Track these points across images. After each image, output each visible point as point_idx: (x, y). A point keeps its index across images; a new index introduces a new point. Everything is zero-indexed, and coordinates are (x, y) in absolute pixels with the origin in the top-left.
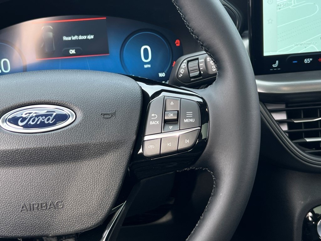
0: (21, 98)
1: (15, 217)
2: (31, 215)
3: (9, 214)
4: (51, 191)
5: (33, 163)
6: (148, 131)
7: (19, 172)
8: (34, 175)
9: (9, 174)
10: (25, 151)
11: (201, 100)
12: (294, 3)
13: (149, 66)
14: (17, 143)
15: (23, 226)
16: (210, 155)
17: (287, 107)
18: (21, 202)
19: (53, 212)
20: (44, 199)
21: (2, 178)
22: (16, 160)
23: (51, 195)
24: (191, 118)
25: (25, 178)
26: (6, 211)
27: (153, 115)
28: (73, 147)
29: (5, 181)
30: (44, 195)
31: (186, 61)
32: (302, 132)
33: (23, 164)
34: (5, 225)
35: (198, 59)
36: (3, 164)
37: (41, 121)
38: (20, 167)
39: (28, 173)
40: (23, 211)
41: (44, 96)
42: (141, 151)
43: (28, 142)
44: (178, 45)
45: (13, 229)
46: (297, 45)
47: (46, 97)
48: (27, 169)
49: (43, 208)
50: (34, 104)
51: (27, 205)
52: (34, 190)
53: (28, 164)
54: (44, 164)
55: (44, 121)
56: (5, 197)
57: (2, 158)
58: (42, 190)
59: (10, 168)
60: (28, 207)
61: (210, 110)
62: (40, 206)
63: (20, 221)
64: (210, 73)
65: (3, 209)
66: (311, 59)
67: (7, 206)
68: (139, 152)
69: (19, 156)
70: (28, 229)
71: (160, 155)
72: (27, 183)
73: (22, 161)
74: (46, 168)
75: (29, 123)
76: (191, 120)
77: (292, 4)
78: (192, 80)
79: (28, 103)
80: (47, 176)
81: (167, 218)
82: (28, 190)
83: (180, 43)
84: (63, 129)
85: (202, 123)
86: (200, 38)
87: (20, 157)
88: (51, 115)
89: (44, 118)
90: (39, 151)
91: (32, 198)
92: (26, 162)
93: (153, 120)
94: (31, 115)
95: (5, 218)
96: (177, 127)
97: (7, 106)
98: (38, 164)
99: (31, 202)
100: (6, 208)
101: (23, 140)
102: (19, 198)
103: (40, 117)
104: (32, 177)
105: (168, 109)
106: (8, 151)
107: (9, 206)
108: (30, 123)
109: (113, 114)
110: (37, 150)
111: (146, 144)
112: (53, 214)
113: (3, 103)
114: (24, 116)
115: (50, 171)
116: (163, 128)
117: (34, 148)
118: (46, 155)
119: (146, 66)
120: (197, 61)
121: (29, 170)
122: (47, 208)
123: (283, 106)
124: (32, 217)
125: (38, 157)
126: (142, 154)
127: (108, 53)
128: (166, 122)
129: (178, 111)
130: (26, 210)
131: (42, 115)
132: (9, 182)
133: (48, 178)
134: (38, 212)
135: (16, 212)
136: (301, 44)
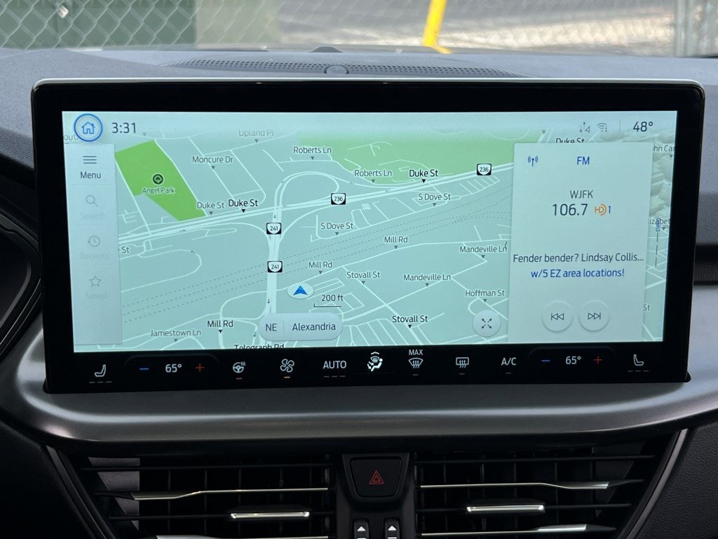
12: (148, 247)
17: (143, 463)
46: (156, 334)
66: (180, 366)
77: (142, 249)
136: (165, 334)
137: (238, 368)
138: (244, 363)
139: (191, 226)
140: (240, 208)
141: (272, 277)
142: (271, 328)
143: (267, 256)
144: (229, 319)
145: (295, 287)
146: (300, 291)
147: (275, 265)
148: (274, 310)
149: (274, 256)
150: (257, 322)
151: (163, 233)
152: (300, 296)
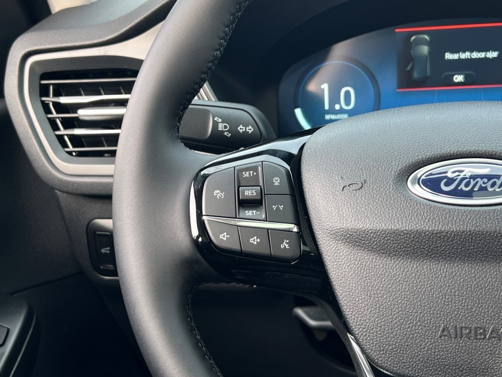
0: (443, 145)
1: (429, 345)
2: (456, 346)
3: (418, 339)
4: (495, 308)
5: (466, 256)
7: (440, 270)
8: (466, 278)
9: (423, 271)
10: (454, 235)
14: (441, 220)
15: (441, 363)
18: (441, 322)
19: (496, 346)
20: (482, 321)
21: (411, 277)
22: (436, 249)
23: (493, 316)
25: (450, 281)
26: (414, 334)
29: (415, 282)
30: (482, 314)
33: (449, 256)
34: (410, 356)
36: (413, 253)
37: (481, 185)
38: (442, 261)
39: (456, 274)
40: (442, 338)
41: (484, 144)
43: (460, 220)
45: (423, 366)
47: (488, 145)
48: (453, 266)
49: (479, 337)
50: (466, 156)
51: (451, 329)
52: (465, 303)
53: (456, 258)
54: (484, 260)
55: (486, 187)
56: (413, 310)
57: (413, 243)
58: (479, 306)
59: (425, 261)
60: (452, 331)
62: (473, 332)
63: (436, 353)
65: (409, 329)
67: (415, 326)
69: (443, 242)
70: (449, 368)
72: (453, 291)
73: (446, 251)
74: (487, 267)
75: (459, 188)
79: (457, 155)
80: (488, 281)
82: (454, 303)
87: (445, 244)
88: (498, 177)
89: (485, 182)
90: (479, 237)
91: (460, 317)
92: (454, 254)
94: (462, 175)
95: (411, 345)
97: (420, 157)
98: (474, 260)
99: (458, 324)
100: (413, 329)
101: (451, 217)
102: (437, 314)
103: (479, 179)
104: (461, 280)
106: (425, 233)
107: (419, 325)
108: (461, 189)
110: (475, 236)
112: (495, 349)
113: (414, 152)
114: (450, 175)
115: (495, 274)
117: (470, 231)
118: (489, 246)
121: (457, 268)
122: (485, 337)
124: (458, 349)
125: (475, 247)
130: (449, 335)
131: (482, 177)
132: (421, 285)
133: (490, 285)
134: (468, 342)
135: (430, 338)
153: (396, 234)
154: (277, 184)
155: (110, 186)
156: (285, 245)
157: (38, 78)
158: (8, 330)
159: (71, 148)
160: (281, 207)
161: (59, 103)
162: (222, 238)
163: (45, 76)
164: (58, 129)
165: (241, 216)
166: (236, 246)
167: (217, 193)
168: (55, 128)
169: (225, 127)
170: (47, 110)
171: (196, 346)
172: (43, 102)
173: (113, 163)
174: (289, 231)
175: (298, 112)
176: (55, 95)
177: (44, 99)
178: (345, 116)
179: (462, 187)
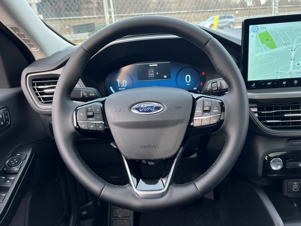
1: (138, 150)
2: (144, 150)
3: (135, 149)
4: (153, 140)
5: (146, 127)
6: (195, 115)
7: (140, 131)
8: (146, 133)
9: (136, 132)
10: (143, 122)
11: (221, 102)
12: (264, 56)
13: (189, 84)
14: (139, 119)
15: (141, 155)
16: (225, 127)
17: (258, 105)
18: (140, 144)
19: (154, 149)
20: (150, 143)
21: (133, 133)
22: (138, 126)
23: (153, 142)
24: (216, 110)
25: (142, 134)
27: (198, 108)
28: (163, 121)
30: (150, 141)
31: (211, 83)
32: (265, 117)
34: (133, 154)
35: (217, 82)
36: (133, 127)
38: (140, 129)
39: (144, 132)
40: (141, 148)
42: (192, 124)
43: (144, 118)
44: (203, 75)
45: (137, 156)
46: (264, 76)
47: (151, 99)
49: (150, 147)
50: (146, 102)
51: (143, 146)
52: (146, 139)
53: (143, 128)
54: (150, 128)
55: (150, 109)
56: (133, 142)
57: (133, 125)
58: (149, 139)
59: (136, 129)
61: (225, 106)
62: (148, 146)
63: (140, 152)
64: (223, 89)
65: (132, 147)
66: (271, 83)
68: (191, 125)
69: (140, 124)
70: (143, 156)
71: (201, 126)
72: (143, 136)
73: (141, 126)
74: (151, 130)
76: (216, 111)
77: (262, 57)
78: (213, 92)
81: (194, 156)
82: (143, 139)
83: (205, 74)
84: (159, 113)
85: (222, 112)
86: (221, 73)
88: (153, 107)
91: (145, 142)
93: (198, 110)
94: (145, 107)
95: (133, 151)
96: (209, 114)
97: (135, 102)
98: (148, 128)
99: (144, 144)
100: (134, 147)
101: (142, 118)
102: (139, 142)
105: (205, 105)
106: (136, 122)
109: (180, 107)
110: (148, 122)
111: (194, 121)
114: (142, 107)
115: (153, 131)
116: (203, 114)
117: (146, 121)
118: (151, 124)
119: (188, 84)
120: (216, 83)
121: (144, 130)
123: (256, 105)
125: (148, 125)
126: (192, 126)
127: (170, 78)
128: (205, 111)
129: (210, 106)
131: (149, 107)
132: (135, 135)
133: (152, 134)
134: (147, 149)
135: (138, 148)
136: (266, 76)
137: (284, 83)
138: (285, 82)
139: (274, 50)
140: (286, 45)
141: (292, 61)
142: (291, 73)
143: (291, 56)
144: (281, 72)
145: (297, 63)
146: (298, 64)
147: (293, 58)
148: (292, 69)
149: (293, 56)
150: (288, 72)
151: (267, 52)
152: (298, 65)
153: (128, 123)
154: (98, 111)
155: (51, 112)
156: (100, 127)
157: (31, 81)
158: (26, 155)
159: (43, 101)
160: (99, 117)
161: (38, 88)
162: (83, 126)
163: (33, 80)
164: (39, 96)
165: (88, 120)
166: (87, 128)
167: (81, 114)
168: (37, 95)
169: (86, 94)
170: (35, 90)
171: (77, 155)
172: (33, 88)
173: (52, 105)
174: (102, 123)
175: (111, 88)
176: (37, 86)
177: (33, 87)
178: (125, 89)
179: (145, 110)
